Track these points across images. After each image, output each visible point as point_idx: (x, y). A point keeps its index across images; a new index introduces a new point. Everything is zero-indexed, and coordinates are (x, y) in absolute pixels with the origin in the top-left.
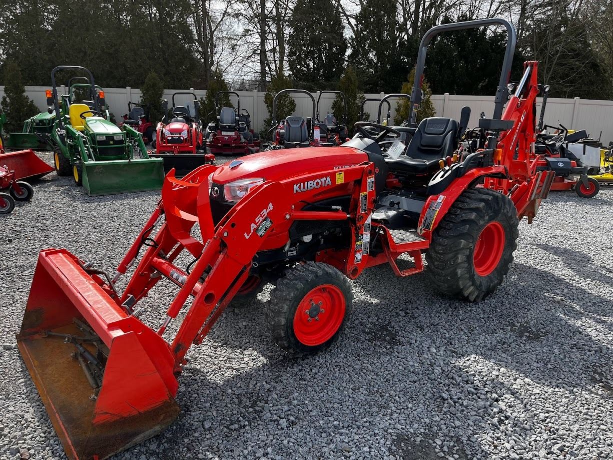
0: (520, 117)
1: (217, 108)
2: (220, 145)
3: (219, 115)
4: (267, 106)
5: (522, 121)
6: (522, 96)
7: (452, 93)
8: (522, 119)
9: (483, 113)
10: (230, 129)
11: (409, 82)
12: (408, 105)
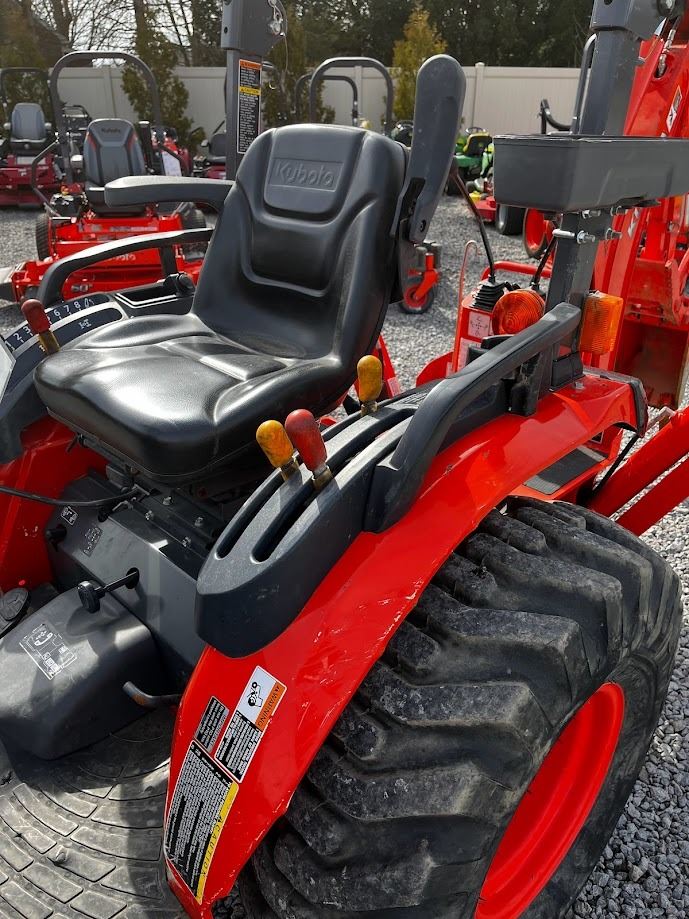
0: (664, 114)
1: (5, 105)
2: (10, 187)
3: (10, 121)
4: (131, 98)
5: (670, 127)
6: (672, 32)
7: (490, 63)
8: (669, 118)
9: (546, 101)
10: (33, 150)
11: (406, 40)
12: (406, 89)
